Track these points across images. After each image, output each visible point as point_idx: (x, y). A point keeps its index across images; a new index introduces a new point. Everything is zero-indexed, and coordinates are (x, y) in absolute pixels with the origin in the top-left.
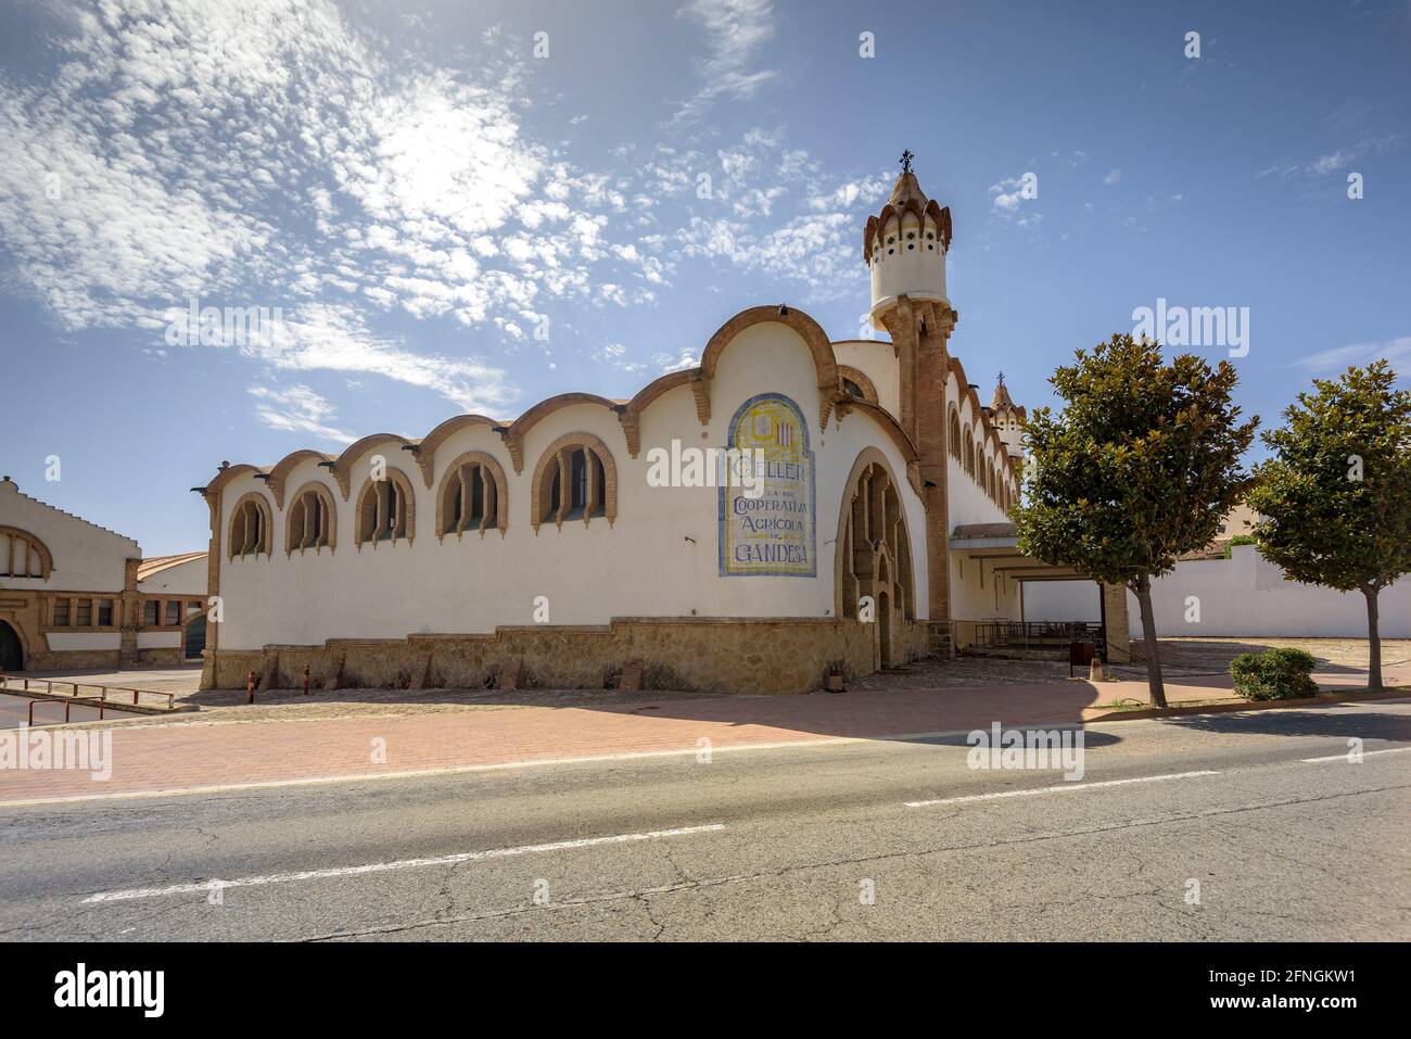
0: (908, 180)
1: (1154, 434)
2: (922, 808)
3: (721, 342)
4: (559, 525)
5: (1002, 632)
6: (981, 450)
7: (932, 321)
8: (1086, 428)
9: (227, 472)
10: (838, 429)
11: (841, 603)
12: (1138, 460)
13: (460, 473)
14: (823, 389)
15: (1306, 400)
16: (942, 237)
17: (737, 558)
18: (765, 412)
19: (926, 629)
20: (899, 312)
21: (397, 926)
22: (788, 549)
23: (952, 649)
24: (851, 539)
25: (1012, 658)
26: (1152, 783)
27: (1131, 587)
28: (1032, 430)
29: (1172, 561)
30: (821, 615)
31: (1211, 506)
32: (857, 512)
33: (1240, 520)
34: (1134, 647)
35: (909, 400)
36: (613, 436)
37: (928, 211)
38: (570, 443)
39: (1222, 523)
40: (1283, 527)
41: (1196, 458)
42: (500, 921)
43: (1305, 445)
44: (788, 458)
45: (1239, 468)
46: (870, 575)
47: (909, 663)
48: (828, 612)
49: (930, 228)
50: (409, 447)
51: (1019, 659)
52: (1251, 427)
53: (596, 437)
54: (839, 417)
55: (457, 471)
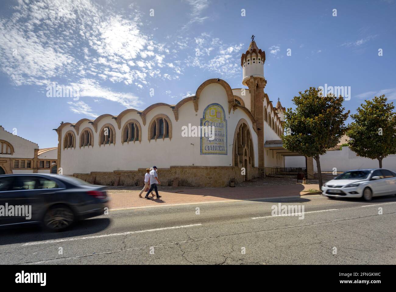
0: (253, 43)
1: (320, 115)
3: (201, 89)
4: (156, 140)
5: (279, 170)
6: (273, 120)
7: (260, 83)
8: (302, 113)
9: (63, 125)
10: (233, 113)
11: (234, 162)
12: (316, 122)
13: (128, 125)
14: (229, 102)
15: (363, 106)
16: (263, 59)
17: (205, 149)
18: (213, 109)
19: (257, 170)
20: (251, 80)
21: (110, 252)
22: (220, 147)
23: (265, 175)
24: (237, 144)
25: (281, 178)
27: (314, 158)
28: (287, 114)
29: (326, 151)
30: (228, 165)
31: (336, 135)
32: (239, 137)
33: (344, 139)
34: (315, 174)
35: (253, 105)
36: (171, 115)
37: (259, 52)
38: (159, 117)
39: (339, 140)
40: (356, 141)
41: (332, 122)
42: (139, 251)
43: (362, 118)
44: (220, 121)
45: (344, 125)
46: (242, 154)
47: (253, 179)
48: (230, 165)
49: (259, 57)
50: (114, 118)
51: (283, 178)
52: (348, 114)
53: (166, 115)
54: (234, 110)
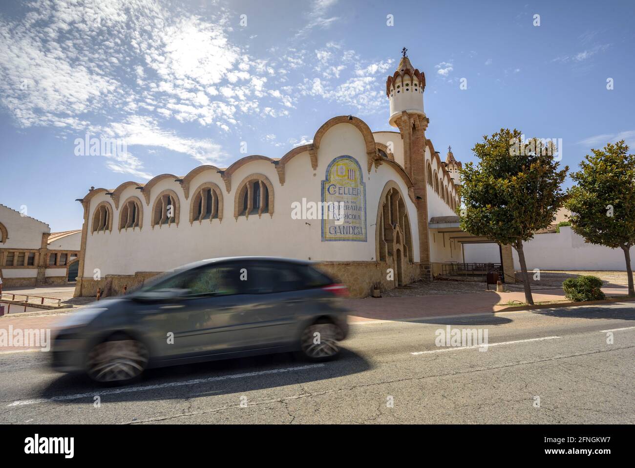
0: (405, 60)
1: (521, 174)
2: (419, 355)
3: (322, 132)
4: (247, 217)
5: (455, 268)
6: (442, 182)
7: (417, 123)
8: (489, 171)
9: (93, 192)
10: (376, 172)
11: (378, 254)
12: (514, 186)
13: (201, 192)
14: (369, 153)
15: (589, 158)
16: (421, 85)
17: (330, 233)
18: (341, 164)
19: (419, 267)
20: (402, 118)
21: (163, 417)
22: (354, 228)
23: (431, 276)
24: (383, 224)
25: (460, 281)
26: (529, 343)
27: (514, 246)
28: (465, 173)
29: (532, 234)
30: (369, 260)
31: (549, 208)
32: (386, 211)
33: (563, 215)
34: (517, 275)
35: (408, 158)
36: (272, 175)
37: (414, 74)
38: (253, 178)
39: (555, 216)
40: (583, 217)
41: (541, 185)
42: (214, 414)
43: (590, 179)
44: (353, 186)
45: (561, 190)
46: (392, 241)
47: (411, 283)
48: (373, 259)
49: (416, 81)
50: (178, 180)
51: (463, 281)
52: (565, 171)
53: (264, 175)
54: (377, 166)
55: (200, 192)
